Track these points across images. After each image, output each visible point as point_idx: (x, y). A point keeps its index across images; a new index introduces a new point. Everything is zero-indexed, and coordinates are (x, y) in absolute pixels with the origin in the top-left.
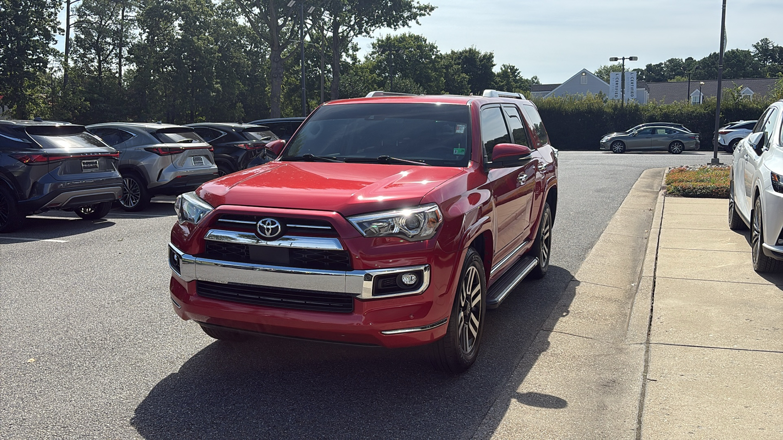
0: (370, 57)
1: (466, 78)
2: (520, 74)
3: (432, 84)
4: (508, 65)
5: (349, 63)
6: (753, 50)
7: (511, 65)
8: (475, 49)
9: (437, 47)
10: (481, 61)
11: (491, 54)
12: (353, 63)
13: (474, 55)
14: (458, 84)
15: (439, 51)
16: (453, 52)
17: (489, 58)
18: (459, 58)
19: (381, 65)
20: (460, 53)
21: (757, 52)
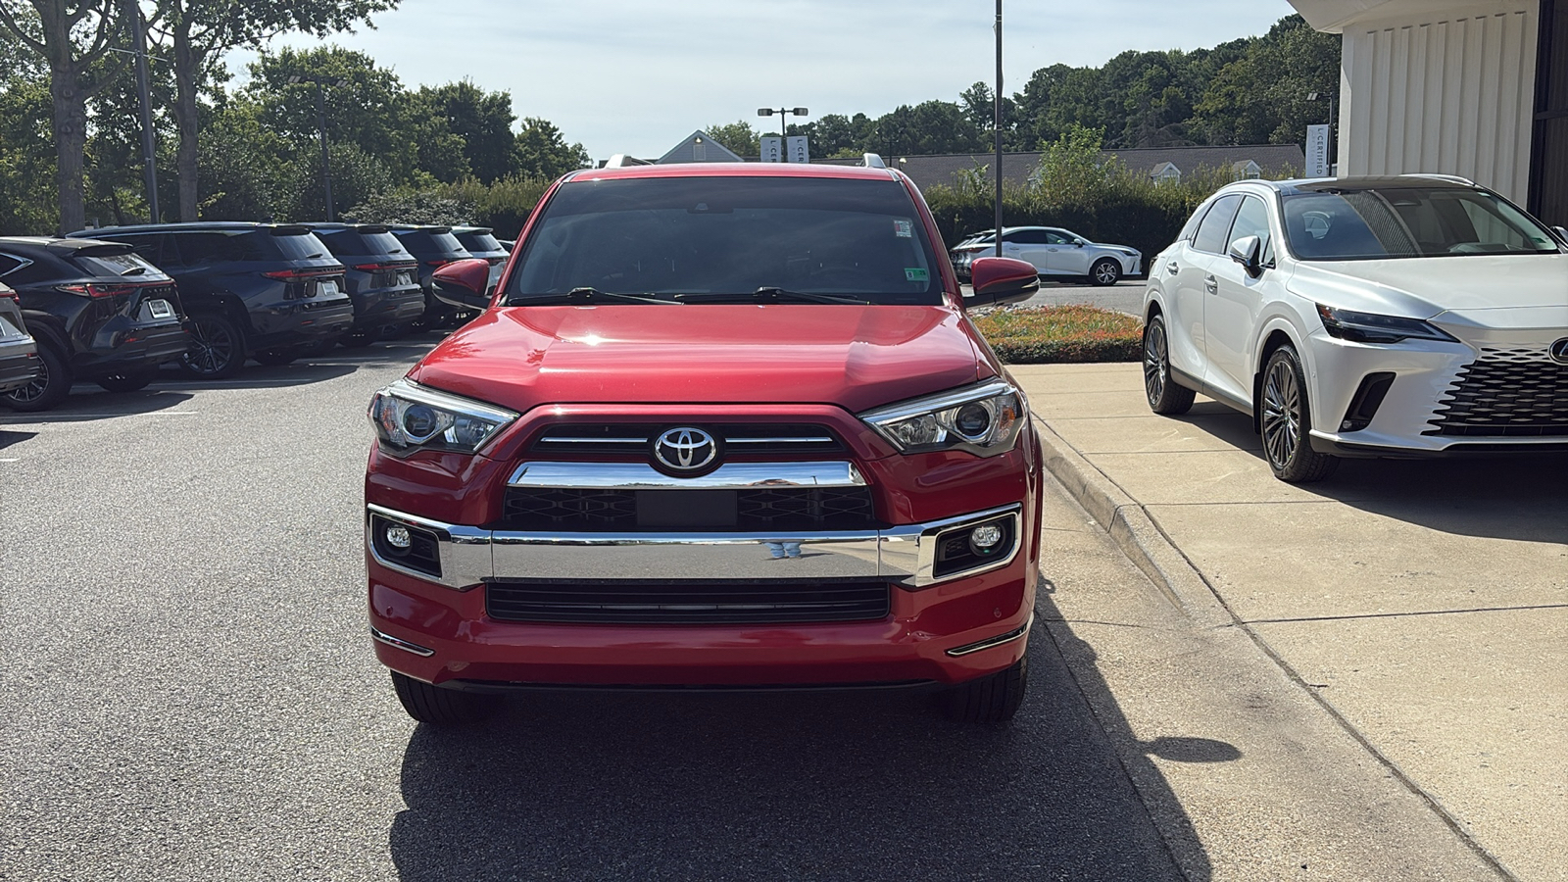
0: (246, 94)
1: (459, 143)
2: (563, 138)
3: (392, 155)
4: (537, 120)
5: (210, 107)
6: (961, 102)
7: (542, 119)
8: (472, 87)
9: (397, 76)
10: (486, 109)
11: (505, 95)
12: (217, 107)
13: (472, 98)
14: (444, 155)
15: (403, 86)
16: (424, 90)
17: (501, 104)
18: (440, 103)
19: (275, 113)
20: (441, 92)
21: (969, 106)
